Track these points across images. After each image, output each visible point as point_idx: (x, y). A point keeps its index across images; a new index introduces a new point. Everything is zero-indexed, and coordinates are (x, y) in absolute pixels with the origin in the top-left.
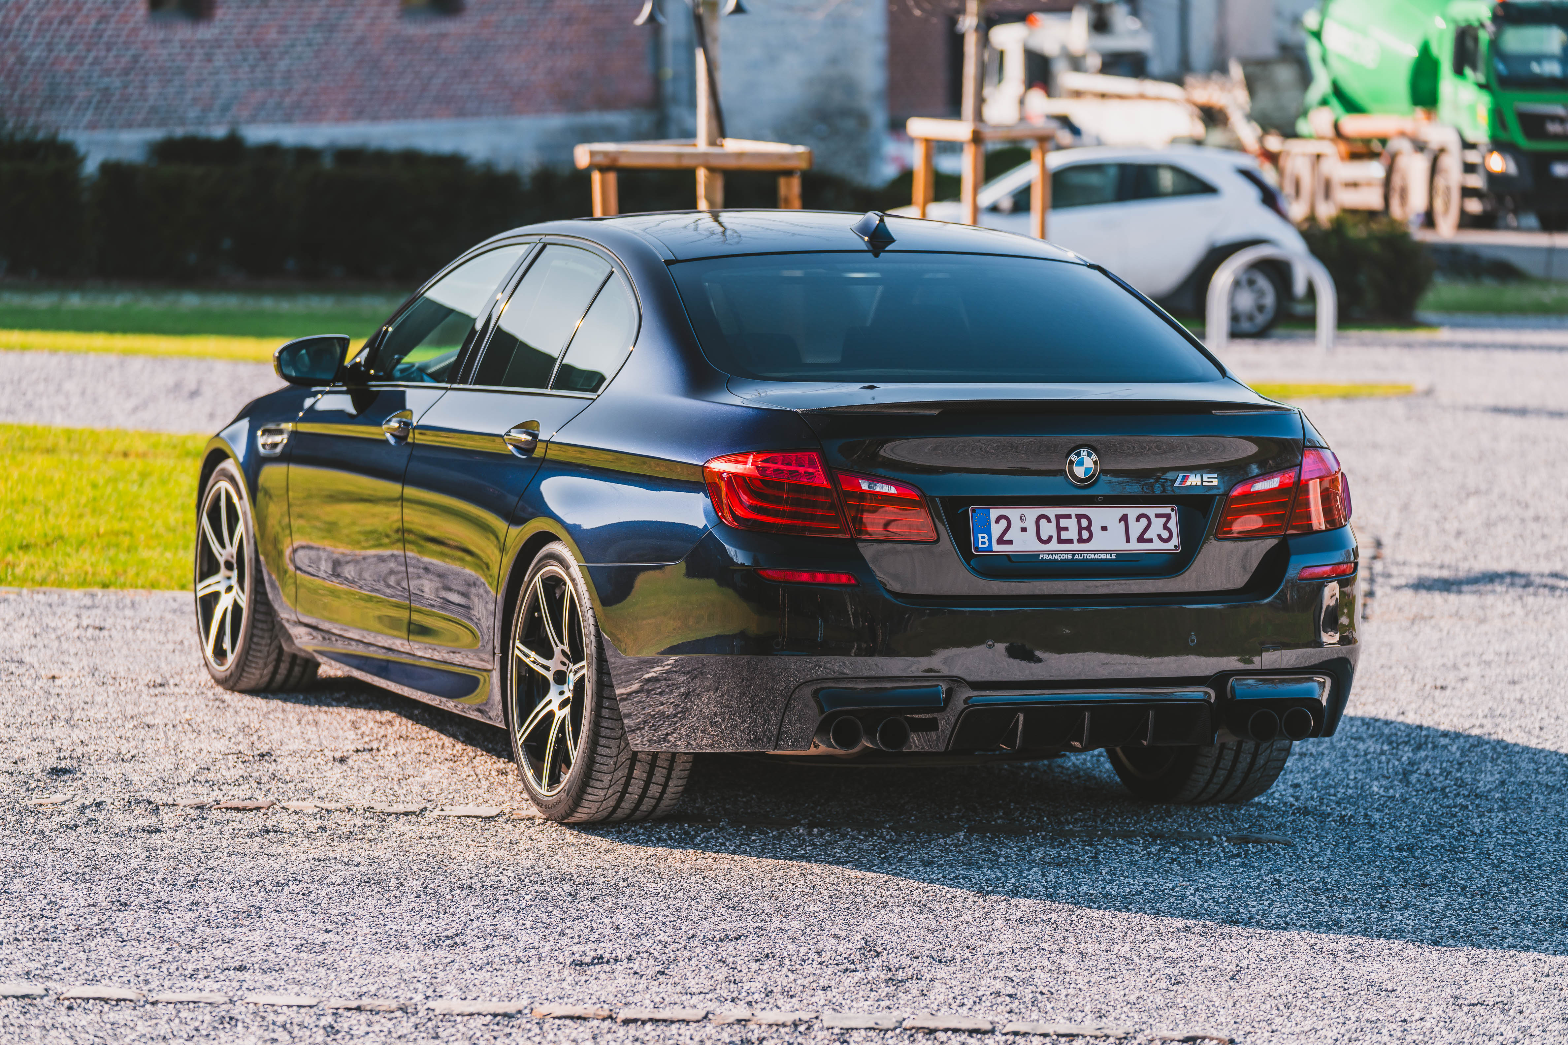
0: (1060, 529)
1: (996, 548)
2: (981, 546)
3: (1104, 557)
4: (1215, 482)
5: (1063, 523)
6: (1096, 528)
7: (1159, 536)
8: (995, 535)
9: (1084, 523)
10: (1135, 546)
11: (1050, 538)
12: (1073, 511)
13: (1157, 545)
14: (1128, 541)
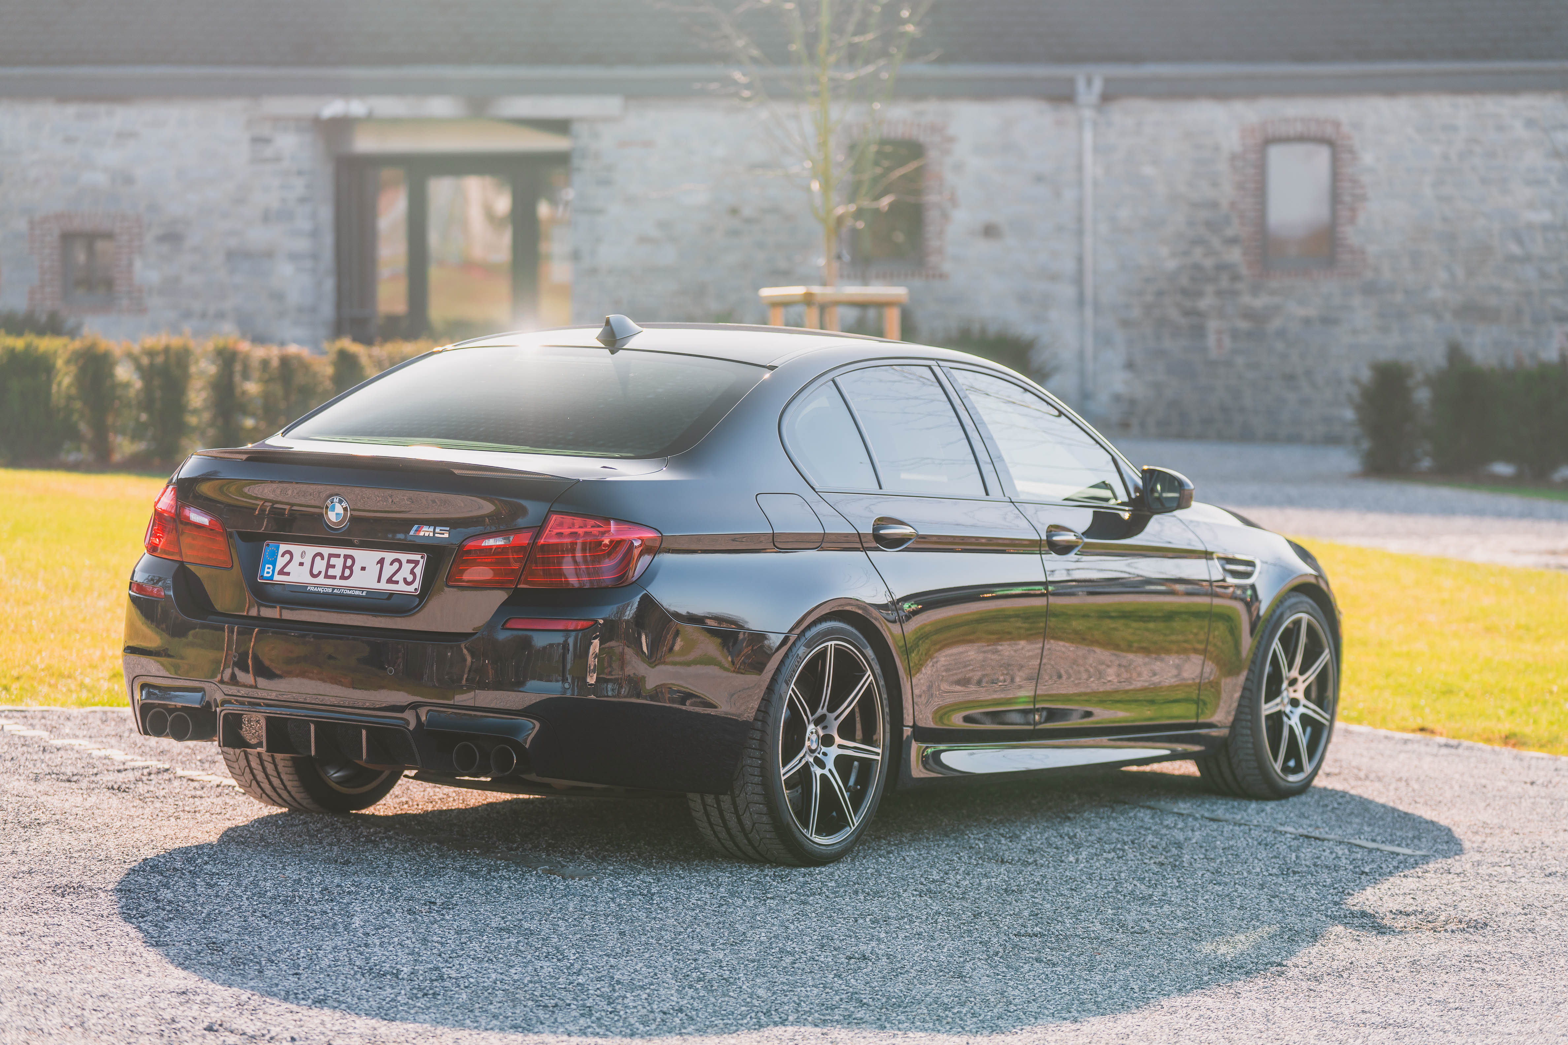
0: (329, 566)
1: (278, 578)
2: (265, 575)
3: (357, 593)
4: (446, 535)
5: (333, 561)
6: (357, 568)
7: (405, 579)
8: (278, 567)
9: (349, 563)
10: (384, 586)
11: (320, 572)
12: (343, 552)
13: (402, 587)
14: (379, 581)
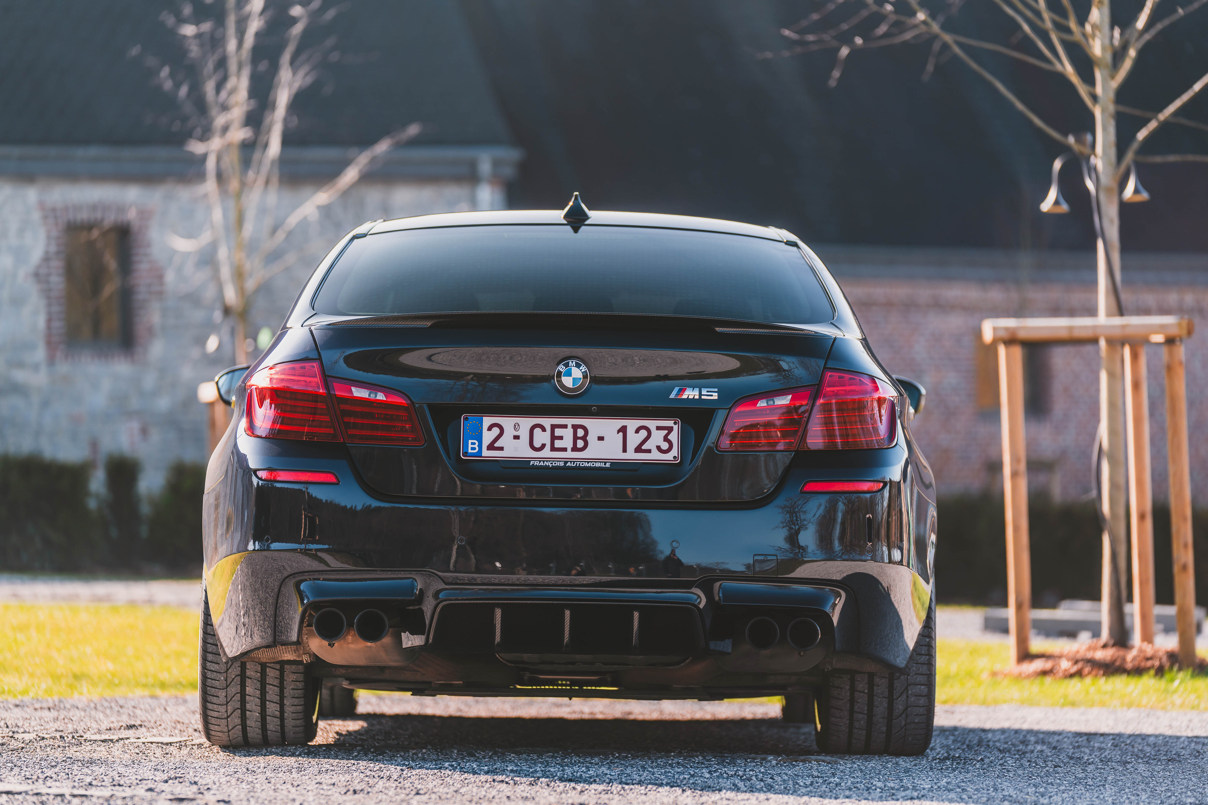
0: (554, 438)
1: (486, 453)
2: (470, 451)
3: (598, 465)
4: (715, 397)
5: (558, 432)
6: (592, 438)
7: (659, 448)
9: (580, 433)
10: (631, 455)
12: (570, 422)
13: (655, 456)
14: (625, 450)
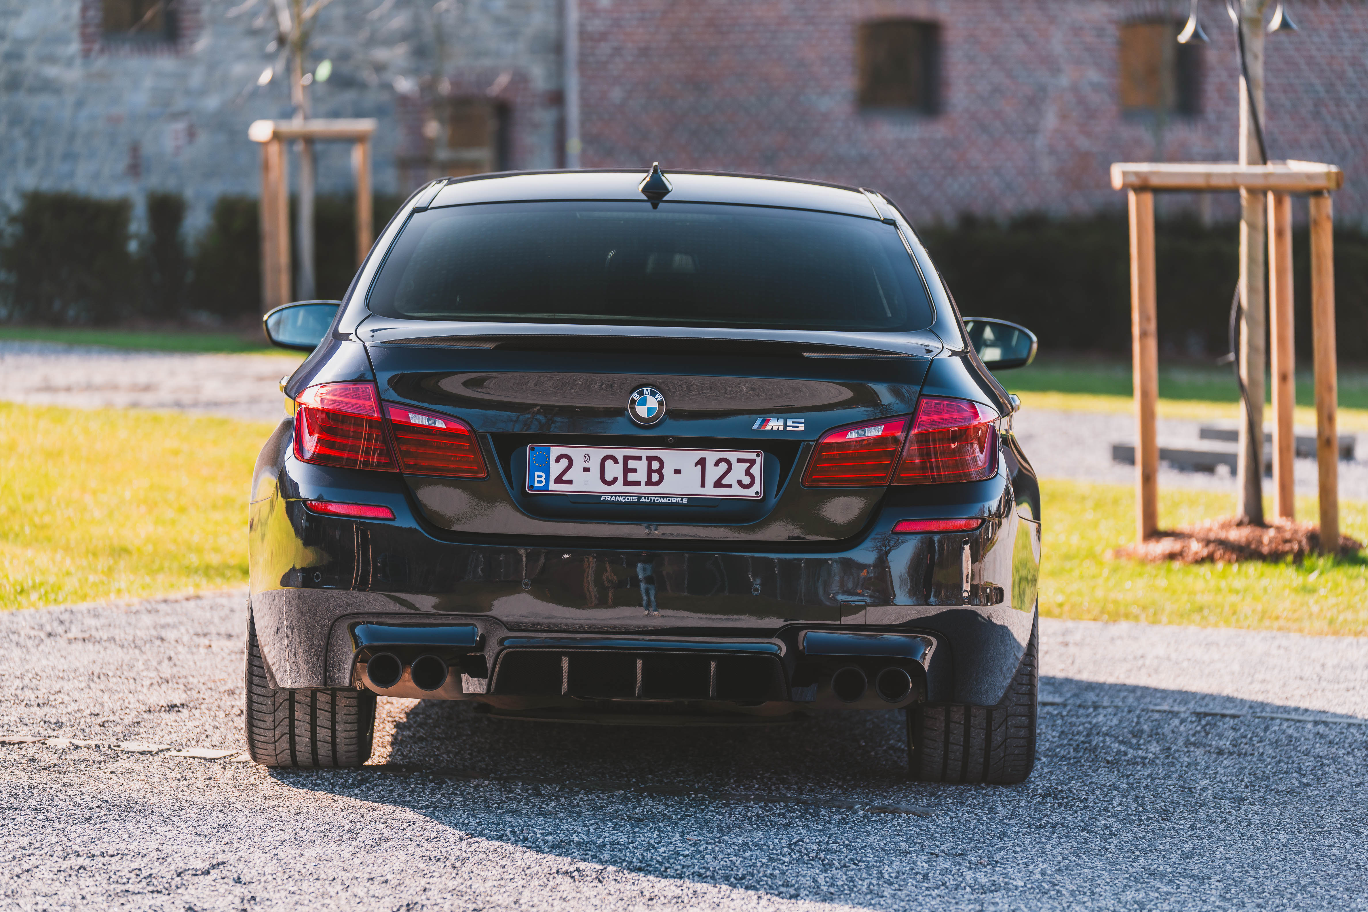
0: (626, 470)
1: (553, 487)
2: (536, 484)
3: (674, 500)
4: (801, 428)
5: (631, 464)
6: (668, 471)
7: (740, 483)
8: (554, 475)
9: (656, 465)
10: (710, 490)
11: (615, 479)
13: (736, 491)
14: (703, 485)
